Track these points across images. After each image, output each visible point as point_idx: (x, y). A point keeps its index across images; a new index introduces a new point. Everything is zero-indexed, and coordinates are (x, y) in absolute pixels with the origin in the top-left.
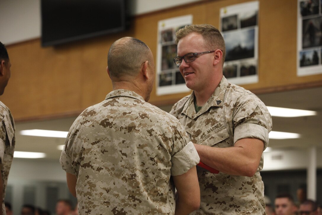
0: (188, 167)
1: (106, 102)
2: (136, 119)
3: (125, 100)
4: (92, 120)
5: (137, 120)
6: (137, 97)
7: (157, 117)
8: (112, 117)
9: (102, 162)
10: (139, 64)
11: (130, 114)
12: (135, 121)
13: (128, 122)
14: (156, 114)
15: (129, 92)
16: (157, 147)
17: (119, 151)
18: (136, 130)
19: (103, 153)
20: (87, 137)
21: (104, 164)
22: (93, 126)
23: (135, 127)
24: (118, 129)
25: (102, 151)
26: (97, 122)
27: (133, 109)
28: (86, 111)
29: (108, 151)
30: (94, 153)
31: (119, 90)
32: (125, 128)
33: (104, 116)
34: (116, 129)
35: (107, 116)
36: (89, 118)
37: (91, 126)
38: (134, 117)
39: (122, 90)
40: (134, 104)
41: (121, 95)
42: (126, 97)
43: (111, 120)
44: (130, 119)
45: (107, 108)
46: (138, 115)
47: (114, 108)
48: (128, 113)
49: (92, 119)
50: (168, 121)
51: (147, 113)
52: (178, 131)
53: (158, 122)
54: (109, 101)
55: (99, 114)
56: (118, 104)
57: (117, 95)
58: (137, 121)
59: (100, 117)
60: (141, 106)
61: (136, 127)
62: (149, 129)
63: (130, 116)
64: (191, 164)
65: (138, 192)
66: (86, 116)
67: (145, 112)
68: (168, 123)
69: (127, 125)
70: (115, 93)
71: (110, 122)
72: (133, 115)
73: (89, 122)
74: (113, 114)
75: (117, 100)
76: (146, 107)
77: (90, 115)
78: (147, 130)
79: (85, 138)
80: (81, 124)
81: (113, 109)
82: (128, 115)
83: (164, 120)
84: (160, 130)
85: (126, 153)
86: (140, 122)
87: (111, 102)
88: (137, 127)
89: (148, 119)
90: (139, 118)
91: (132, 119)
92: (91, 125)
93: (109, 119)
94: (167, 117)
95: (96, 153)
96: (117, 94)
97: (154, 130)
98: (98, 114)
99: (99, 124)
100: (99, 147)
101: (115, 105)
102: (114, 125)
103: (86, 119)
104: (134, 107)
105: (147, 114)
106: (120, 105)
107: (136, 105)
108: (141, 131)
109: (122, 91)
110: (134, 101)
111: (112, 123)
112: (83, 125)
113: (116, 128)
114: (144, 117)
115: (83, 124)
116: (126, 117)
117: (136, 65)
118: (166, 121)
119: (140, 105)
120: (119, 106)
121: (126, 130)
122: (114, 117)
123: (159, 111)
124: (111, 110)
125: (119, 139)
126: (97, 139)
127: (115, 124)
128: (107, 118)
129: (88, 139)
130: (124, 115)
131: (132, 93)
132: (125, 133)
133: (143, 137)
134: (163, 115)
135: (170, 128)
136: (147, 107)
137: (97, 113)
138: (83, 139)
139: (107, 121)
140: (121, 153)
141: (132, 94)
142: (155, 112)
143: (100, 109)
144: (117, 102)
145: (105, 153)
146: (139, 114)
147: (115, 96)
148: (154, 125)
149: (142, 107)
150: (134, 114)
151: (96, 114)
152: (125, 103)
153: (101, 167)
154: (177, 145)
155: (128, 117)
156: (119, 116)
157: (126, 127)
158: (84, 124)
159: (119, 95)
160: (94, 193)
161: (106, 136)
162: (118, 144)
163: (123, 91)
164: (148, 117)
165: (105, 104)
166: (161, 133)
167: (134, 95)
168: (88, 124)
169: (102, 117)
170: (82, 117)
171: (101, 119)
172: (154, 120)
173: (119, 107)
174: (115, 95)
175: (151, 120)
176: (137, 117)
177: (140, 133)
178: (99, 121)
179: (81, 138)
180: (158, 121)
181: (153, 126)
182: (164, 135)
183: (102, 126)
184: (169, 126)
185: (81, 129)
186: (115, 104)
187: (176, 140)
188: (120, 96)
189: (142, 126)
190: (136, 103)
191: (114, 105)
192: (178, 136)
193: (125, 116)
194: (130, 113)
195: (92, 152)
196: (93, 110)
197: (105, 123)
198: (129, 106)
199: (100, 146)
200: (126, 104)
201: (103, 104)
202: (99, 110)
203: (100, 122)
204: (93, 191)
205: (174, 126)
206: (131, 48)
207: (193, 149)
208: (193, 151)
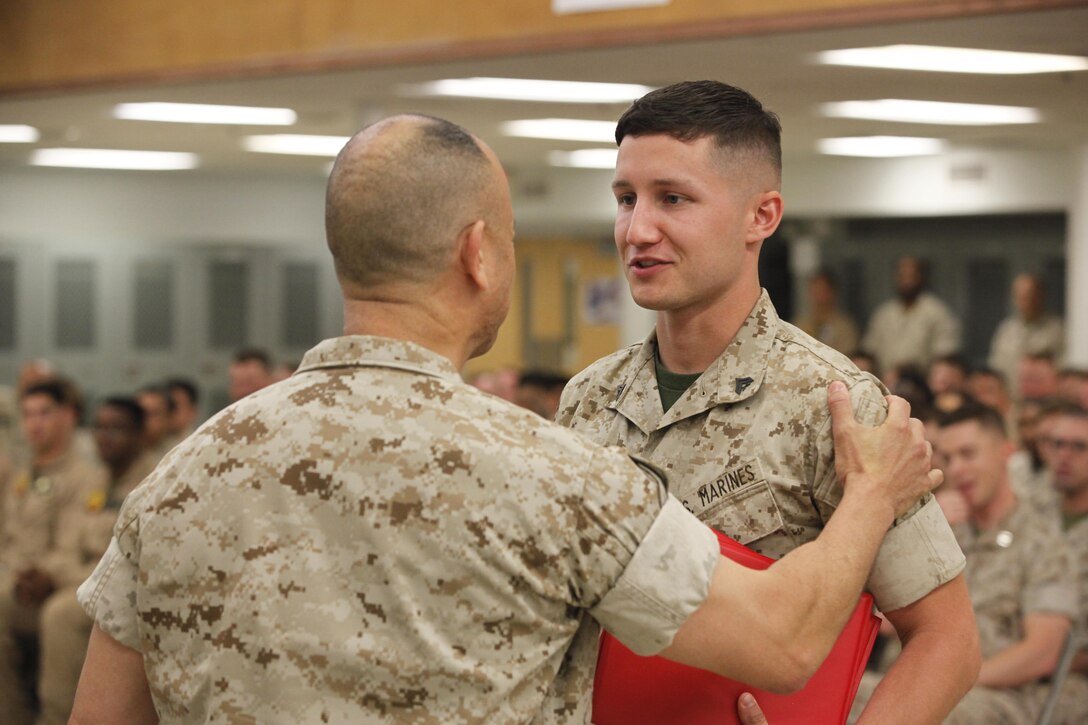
0: (668, 628)
1: (302, 387)
2: (422, 472)
3: (377, 383)
4: (252, 462)
5: (425, 476)
6: (425, 364)
7: (501, 466)
8: (327, 455)
9: (278, 631)
10: (450, 236)
11: (398, 450)
12: (417, 482)
13: (392, 484)
14: (496, 447)
15: (393, 347)
17: (355, 595)
18: (425, 520)
19: (286, 596)
20: (231, 529)
21: (283, 637)
22: (257, 486)
23: (418, 507)
24: (352, 507)
25: (280, 586)
26: (272, 471)
27: (409, 424)
28: (230, 416)
29: (304, 590)
30: (250, 592)
31: (354, 337)
32: (382, 506)
33: (299, 447)
34: (344, 507)
35: (309, 450)
36: (240, 449)
37: (249, 485)
38: (412, 461)
39: (365, 341)
40: (410, 404)
41: (362, 362)
42: (380, 367)
43: (324, 468)
44: (400, 471)
45: (307, 413)
46: (430, 458)
47: (337, 415)
48: (390, 444)
49: (254, 456)
50: (548, 475)
51: (464, 445)
52: (591, 514)
53: (507, 486)
54: (317, 385)
55: (278, 436)
56: (350, 399)
57: (348, 359)
58: (427, 481)
59: (282, 450)
60: (438, 411)
61: (422, 508)
63: (398, 459)
64: (674, 617)
66: (230, 440)
67: (456, 440)
68: (545, 485)
69: (389, 494)
70: (341, 351)
71: (323, 476)
72: (407, 452)
73: (240, 465)
74: (331, 439)
75: (346, 380)
76: (459, 418)
77: (244, 439)
78: (467, 522)
79: (226, 534)
80: (211, 472)
81: (329, 419)
82: (389, 454)
83: (531, 477)
84: (518, 523)
85: (380, 606)
86: (438, 488)
87: (322, 386)
88: (428, 506)
89: (470, 474)
90: (435, 468)
91: (408, 473)
92: (249, 480)
93: (319, 461)
94: (540, 455)
95: (257, 593)
96: (348, 356)
97: (490, 524)
98: (272, 436)
99: (278, 480)
100: (270, 570)
101: (340, 404)
102: (337, 488)
103: (228, 454)
104: (411, 415)
105: (461, 452)
106: (356, 404)
107: (417, 407)
108: (442, 524)
109: (365, 346)
110: (414, 386)
111: (329, 478)
112: (215, 479)
113: (344, 499)
114: (451, 464)
115: (219, 475)
116: (382, 460)
117: (436, 242)
118: (541, 481)
119: (434, 406)
120: (353, 408)
121: (384, 515)
122: (335, 453)
123: (509, 433)
124: (324, 422)
125: (356, 549)
126: (266, 539)
127: (341, 483)
128: (308, 456)
129: (236, 538)
130: (375, 450)
131: (403, 351)
132: (377, 526)
133: (451, 551)
134: (525, 447)
135: (557, 508)
136: (463, 414)
137: (271, 431)
138: (214, 534)
139: (310, 469)
140: (363, 601)
141: (402, 353)
142: (491, 440)
143: (284, 413)
144: (346, 392)
145: (292, 593)
146: (434, 453)
147: (339, 363)
149: (444, 419)
150: (414, 451)
151: (267, 435)
152: (379, 398)
153: (271, 651)
154: (596, 569)
155: (390, 458)
156: (355, 451)
157: (382, 502)
158: (223, 475)
159: (354, 362)
161: (304, 529)
162: (353, 568)
163: (368, 342)
164: (466, 467)
165: (300, 393)
166: (519, 533)
167: (413, 357)
168: (235, 476)
169: (289, 451)
170: (215, 439)
171: (285, 459)
172: (492, 480)
173: (352, 414)
174: (340, 359)
175: (479, 480)
176: (427, 466)
177: (439, 532)
178: (279, 465)
179: (206, 529)
180: (509, 481)
181: (488, 504)
182: (531, 544)
183: (288, 488)
184: (552, 501)
185: (208, 495)
186: (340, 397)
187: (587, 550)
188: (357, 366)
189: (446, 506)
190: (418, 398)
191: (334, 403)
192: (592, 532)
193: (380, 455)
194: (396, 443)
195: (243, 586)
196: (254, 417)
197: (305, 479)
198: (392, 412)
199: (278, 568)
200: (380, 403)
201: (293, 390)
202: (279, 418)
203: (282, 471)
205: (575, 497)
206: (414, 174)
207: (671, 547)
208: (672, 558)
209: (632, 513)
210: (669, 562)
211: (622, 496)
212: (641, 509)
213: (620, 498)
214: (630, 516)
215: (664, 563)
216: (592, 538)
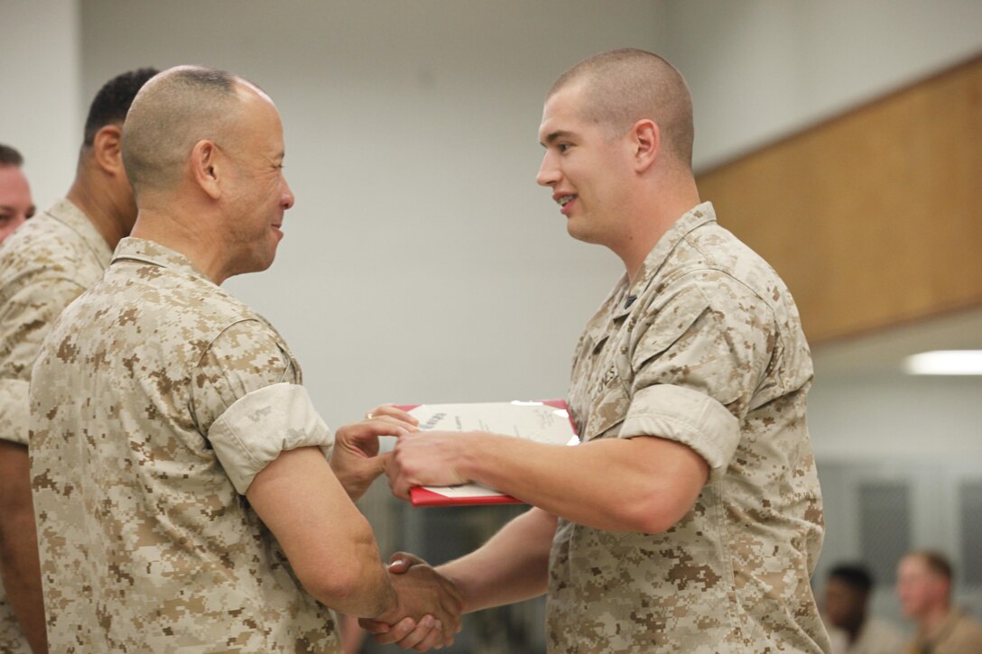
0: (245, 467)
2: (110, 327)
5: (110, 330)
7: (158, 318)
8: (76, 330)
9: (70, 468)
11: (102, 316)
12: (106, 336)
13: (96, 341)
14: (163, 306)
15: (138, 244)
16: (147, 410)
17: (83, 431)
18: (106, 363)
19: (67, 442)
20: (36, 398)
21: (73, 472)
22: (48, 362)
25: (63, 434)
26: (54, 350)
27: (119, 296)
29: (74, 435)
30: (56, 443)
32: (92, 360)
34: (80, 366)
35: (70, 328)
37: (45, 363)
38: (108, 322)
40: (127, 283)
42: (127, 260)
43: (73, 340)
44: (100, 331)
46: (116, 316)
48: (104, 312)
50: (192, 325)
51: (140, 305)
52: (214, 357)
53: (156, 331)
55: (63, 323)
56: (100, 287)
58: (110, 333)
59: (60, 333)
62: (129, 357)
64: (250, 458)
65: (122, 554)
67: (138, 303)
68: (185, 331)
69: (95, 349)
71: (73, 346)
72: (109, 316)
74: (82, 318)
78: (125, 360)
79: (33, 401)
82: (101, 319)
83: (177, 325)
84: (157, 358)
85: (93, 437)
86: (115, 338)
88: (108, 352)
89: (135, 324)
90: (117, 323)
92: (45, 359)
93: (72, 335)
94: (195, 312)
95: (58, 442)
97: (138, 360)
99: (57, 355)
100: (59, 424)
101: (95, 291)
102: (78, 353)
104: (123, 290)
105: (136, 310)
107: (131, 284)
108: (113, 363)
110: (137, 271)
113: (81, 360)
114: (127, 318)
116: (97, 325)
118: (183, 328)
119: (142, 282)
121: (92, 366)
122: (80, 327)
123: (181, 298)
124: (83, 306)
125: (83, 396)
126: (55, 400)
127: (80, 349)
128: (69, 333)
129: (39, 404)
130: (95, 319)
131: (143, 247)
132: (91, 375)
133: (115, 384)
135: (188, 348)
139: (68, 343)
140: (87, 436)
145: (68, 439)
146: (121, 312)
148: (144, 343)
149: (141, 290)
150: (112, 314)
152: (114, 281)
153: (70, 484)
154: (203, 401)
155: (100, 323)
156: (88, 323)
157: (92, 356)
160: (60, 563)
161: (67, 388)
162: (81, 410)
164: (135, 319)
166: (157, 367)
169: (63, 332)
171: (60, 339)
172: (147, 328)
175: (139, 328)
176: (113, 322)
177: (110, 369)
178: (57, 344)
180: (158, 328)
181: (140, 345)
182: (161, 375)
183: (61, 359)
184: (186, 342)
187: (200, 384)
189: (116, 350)
192: (210, 371)
194: (101, 312)
195: (50, 439)
197: (66, 350)
198: (115, 290)
199: (60, 422)
200: (113, 285)
203: (58, 348)
204: (59, 558)
205: (206, 342)
207: (269, 407)
208: (266, 414)
209: (248, 369)
210: (262, 416)
211: (247, 355)
212: (257, 370)
213: (244, 356)
214: (246, 371)
215: (256, 416)
216: (208, 375)
